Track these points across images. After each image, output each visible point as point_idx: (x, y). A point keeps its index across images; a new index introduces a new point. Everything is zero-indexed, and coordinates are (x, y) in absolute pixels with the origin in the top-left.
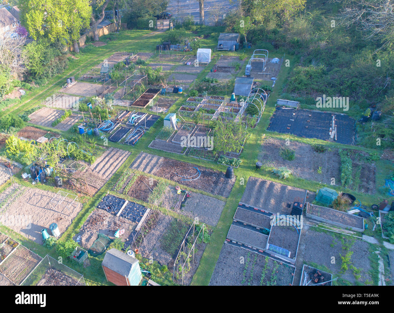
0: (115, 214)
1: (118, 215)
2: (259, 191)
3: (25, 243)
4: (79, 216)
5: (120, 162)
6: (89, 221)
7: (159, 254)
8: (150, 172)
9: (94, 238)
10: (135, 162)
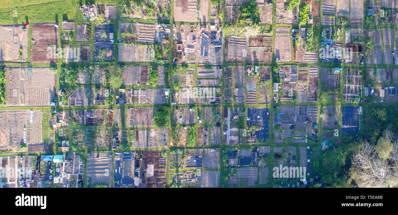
0: (291, 74)
1: (291, 75)
2: (315, 110)
3: (273, 54)
4: (287, 63)
5: (312, 61)
6: (286, 67)
7: (285, 92)
8: (310, 75)
9: (282, 73)
10: (313, 67)
